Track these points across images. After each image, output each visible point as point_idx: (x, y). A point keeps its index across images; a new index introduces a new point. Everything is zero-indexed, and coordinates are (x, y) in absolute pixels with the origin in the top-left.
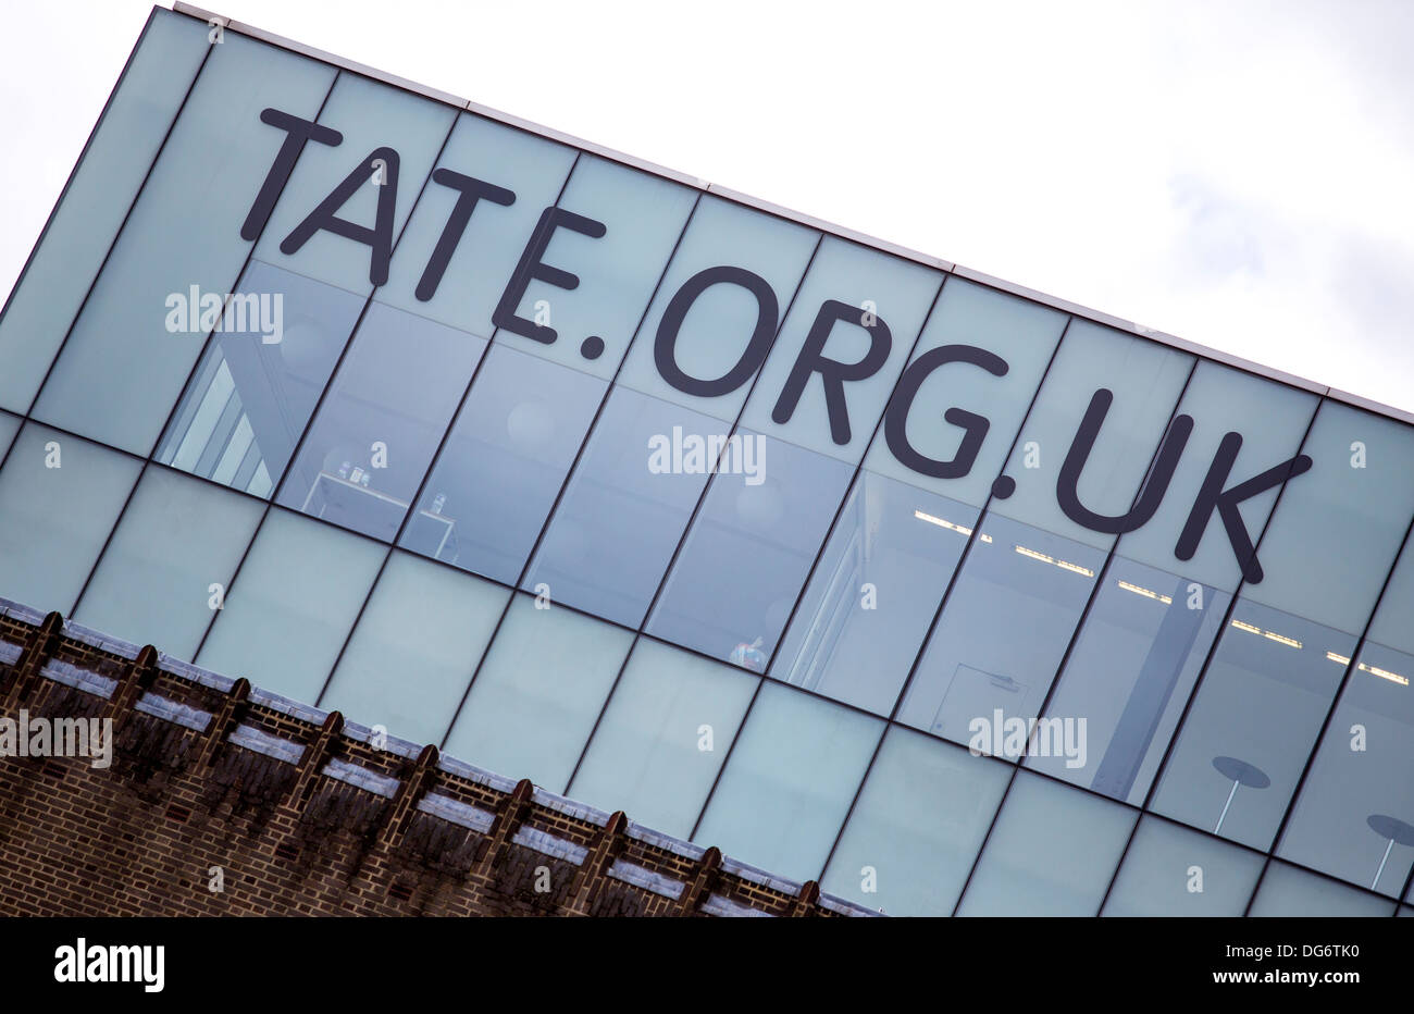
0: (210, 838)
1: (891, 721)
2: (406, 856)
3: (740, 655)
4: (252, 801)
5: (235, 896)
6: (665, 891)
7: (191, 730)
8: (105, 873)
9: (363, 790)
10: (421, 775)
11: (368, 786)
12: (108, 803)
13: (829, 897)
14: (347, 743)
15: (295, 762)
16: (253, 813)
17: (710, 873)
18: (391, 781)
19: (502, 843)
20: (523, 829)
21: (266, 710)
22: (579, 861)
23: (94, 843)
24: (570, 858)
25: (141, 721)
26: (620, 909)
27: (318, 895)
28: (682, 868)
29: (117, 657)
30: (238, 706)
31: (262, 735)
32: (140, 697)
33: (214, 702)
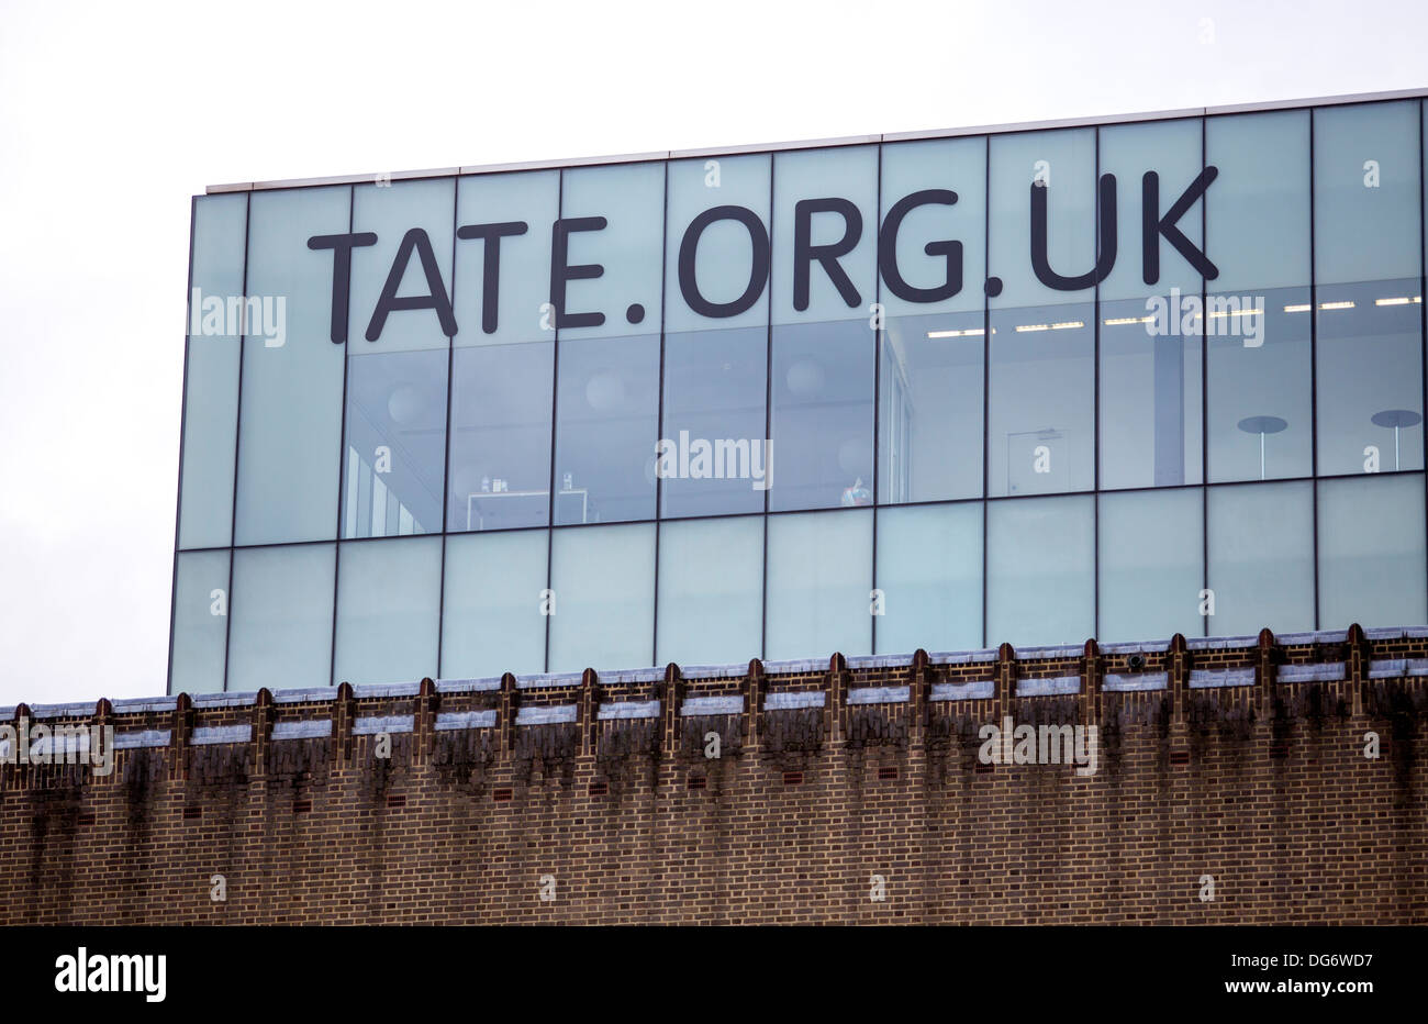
0: (535, 803)
1: (986, 499)
2: (689, 755)
3: (849, 498)
4: (554, 762)
5: (574, 838)
6: (896, 698)
7: (485, 728)
8: (469, 862)
9: (634, 719)
10: (673, 689)
11: (637, 714)
12: (447, 809)
13: (1022, 650)
14: (606, 689)
15: (574, 719)
16: (559, 770)
17: (926, 671)
18: (652, 703)
19: (757, 714)
20: (768, 697)
21: (534, 690)
22: (821, 703)
23: (450, 843)
24: (813, 704)
25: (444, 738)
26: (869, 727)
27: (635, 811)
28: (901, 676)
29: (404, 697)
30: (512, 695)
31: (540, 710)
32: (435, 719)
33: (492, 700)
